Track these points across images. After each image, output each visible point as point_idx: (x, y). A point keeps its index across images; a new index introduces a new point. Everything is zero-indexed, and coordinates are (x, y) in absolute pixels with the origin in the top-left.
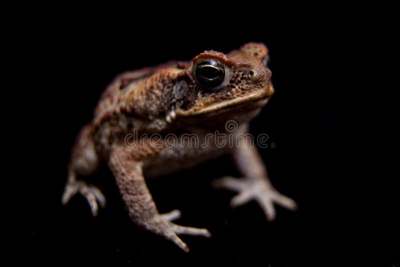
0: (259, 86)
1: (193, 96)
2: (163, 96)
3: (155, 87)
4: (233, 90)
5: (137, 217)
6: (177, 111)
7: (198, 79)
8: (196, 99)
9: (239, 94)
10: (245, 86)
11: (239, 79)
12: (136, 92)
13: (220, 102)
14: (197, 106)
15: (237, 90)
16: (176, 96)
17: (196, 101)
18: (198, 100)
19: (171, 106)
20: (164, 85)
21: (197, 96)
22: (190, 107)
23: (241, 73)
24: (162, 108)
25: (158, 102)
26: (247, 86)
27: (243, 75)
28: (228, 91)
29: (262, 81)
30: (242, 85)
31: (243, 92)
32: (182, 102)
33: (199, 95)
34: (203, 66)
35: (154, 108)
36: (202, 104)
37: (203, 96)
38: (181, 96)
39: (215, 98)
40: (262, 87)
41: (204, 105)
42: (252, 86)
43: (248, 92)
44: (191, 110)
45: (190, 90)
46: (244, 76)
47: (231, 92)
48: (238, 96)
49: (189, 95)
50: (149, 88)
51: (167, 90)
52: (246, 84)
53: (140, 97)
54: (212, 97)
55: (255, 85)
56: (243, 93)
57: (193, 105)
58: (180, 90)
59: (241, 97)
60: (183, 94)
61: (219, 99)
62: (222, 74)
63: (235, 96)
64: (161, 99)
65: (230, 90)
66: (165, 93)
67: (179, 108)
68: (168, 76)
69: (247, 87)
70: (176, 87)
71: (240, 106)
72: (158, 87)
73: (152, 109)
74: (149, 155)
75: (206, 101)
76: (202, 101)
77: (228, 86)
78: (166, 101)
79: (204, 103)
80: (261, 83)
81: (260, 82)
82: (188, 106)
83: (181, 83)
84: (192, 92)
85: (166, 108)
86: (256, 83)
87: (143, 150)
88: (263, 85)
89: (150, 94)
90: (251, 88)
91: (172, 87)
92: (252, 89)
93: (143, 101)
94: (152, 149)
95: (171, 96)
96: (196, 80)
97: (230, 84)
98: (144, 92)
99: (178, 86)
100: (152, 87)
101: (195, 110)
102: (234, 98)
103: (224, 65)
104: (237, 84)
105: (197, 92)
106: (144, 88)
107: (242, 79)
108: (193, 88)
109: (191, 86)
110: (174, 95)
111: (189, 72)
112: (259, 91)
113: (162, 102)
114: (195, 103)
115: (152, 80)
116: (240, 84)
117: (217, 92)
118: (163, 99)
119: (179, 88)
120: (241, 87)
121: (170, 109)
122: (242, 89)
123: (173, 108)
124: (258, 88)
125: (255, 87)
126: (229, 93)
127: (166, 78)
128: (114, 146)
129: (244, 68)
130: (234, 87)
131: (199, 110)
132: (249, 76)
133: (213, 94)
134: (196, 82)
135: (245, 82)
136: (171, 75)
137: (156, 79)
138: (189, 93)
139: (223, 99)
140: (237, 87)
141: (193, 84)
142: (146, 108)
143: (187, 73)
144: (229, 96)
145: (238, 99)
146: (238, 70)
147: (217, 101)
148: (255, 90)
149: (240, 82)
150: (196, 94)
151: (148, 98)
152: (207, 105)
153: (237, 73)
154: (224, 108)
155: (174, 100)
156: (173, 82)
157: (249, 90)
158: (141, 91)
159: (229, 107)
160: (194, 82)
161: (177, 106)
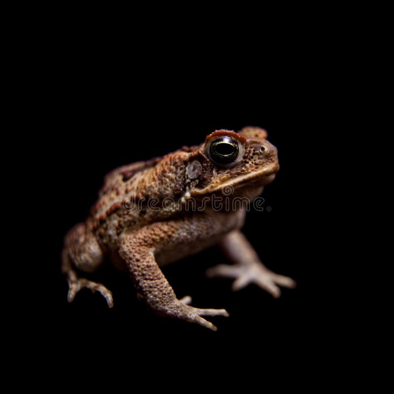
0: (270, 161)
1: (209, 174)
2: (177, 178)
3: (168, 171)
4: (247, 165)
5: (157, 302)
6: (192, 190)
7: (213, 156)
8: (212, 177)
9: (253, 168)
10: (257, 161)
11: (251, 155)
12: (147, 179)
13: (235, 177)
14: (213, 183)
15: (250, 165)
16: (189, 176)
17: (212, 178)
18: (214, 178)
19: (185, 186)
20: (177, 168)
21: (213, 174)
22: (206, 185)
23: (252, 149)
24: (178, 190)
25: (173, 185)
26: (259, 160)
27: (254, 151)
28: (242, 167)
29: (272, 156)
30: (255, 161)
31: (257, 166)
32: (197, 181)
33: (214, 172)
34: (218, 143)
35: (169, 191)
36: (218, 181)
37: (218, 174)
38: (195, 175)
39: (231, 174)
40: (273, 162)
41: (221, 182)
42: (264, 160)
43: (260, 166)
44: (208, 188)
45: (205, 168)
46: (256, 152)
47: (246, 167)
48: (253, 170)
49: (204, 173)
50: (161, 173)
51: (180, 172)
52: (259, 159)
53: (153, 183)
54: (227, 173)
55: (267, 160)
56: (257, 168)
57: (209, 182)
58: (194, 170)
59: (256, 171)
60: (197, 173)
61: (234, 174)
62: (236, 150)
63: (250, 170)
64: (175, 181)
65: (244, 166)
66: (179, 175)
67: (193, 188)
68: (179, 158)
69: (260, 162)
70: (189, 168)
71: (254, 181)
72: (171, 171)
73: (167, 192)
74: (162, 239)
75: (222, 178)
76: (218, 178)
77: (242, 162)
78: (180, 183)
79: (220, 180)
80: (272, 158)
81: (270, 157)
82: (204, 184)
83: (194, 163)
84: (207, 170)
85: (181, 189)
86: (268, 157)
87: (155, 234)
88: (273, 160)
89: (163, 178)
90: (263, 162)
91: (185, 168)
92: (265, 164)
93: (156, 186)
94: (165, 232)
95: (184, 177)
96: (210, 158)
97: (244, 160)
98: (156, 177)
99: (190, 166)
100: (164, 172)
101: (212, 187)
102: (249, 173)
103: (238, 141)
104: (250, 160)
105: (212, 169)
106: (154, 174)
107: (254, 154)
108: (207, 166)
109: (205, 165)
110: (187, 176)
111: (202, 151)
112: (271, 165)
113: (177, 184)
114: (211, 180)
115: (162, 165)
116: (253, 160)
117: (232, 168)
118: (177, 181)
119: (192, 168)
120: (254, 162)
121: (185, 190)
122: (256, 164)
123: (187, 188)
124: (270, 162)
125: (267, 161)
126: (243, 169)
127: (177, 161)
128: (123, 235)
129: (254, 145)
130: (248, 163)
131: (216, 187)
132: (261, 151)
133: (228, 171)
134: (210, 160)
135: (257, 157)
136: (182, 157)
137: (166, 164)
138: (204, 171)
139: (239, 174)
140: (250, 163)
141: (207, 162)
142: (161, 193)
143: (200, 152)
144: (243, 171)
145: (253, 174)
146: (250, 146)
147: (232, 177)
148: (267, 164)
149: (252, 157)
150: (211, 172)
151: (162, 182)
152: (223, 181)
153: (249, 149)
154: (240, 183)
155: (188, 181)
156: (186, 163)
157: (262, 164)
158: (152, 177)
159: (244, 181)
160: (208, 160)
161: (191, 186)
